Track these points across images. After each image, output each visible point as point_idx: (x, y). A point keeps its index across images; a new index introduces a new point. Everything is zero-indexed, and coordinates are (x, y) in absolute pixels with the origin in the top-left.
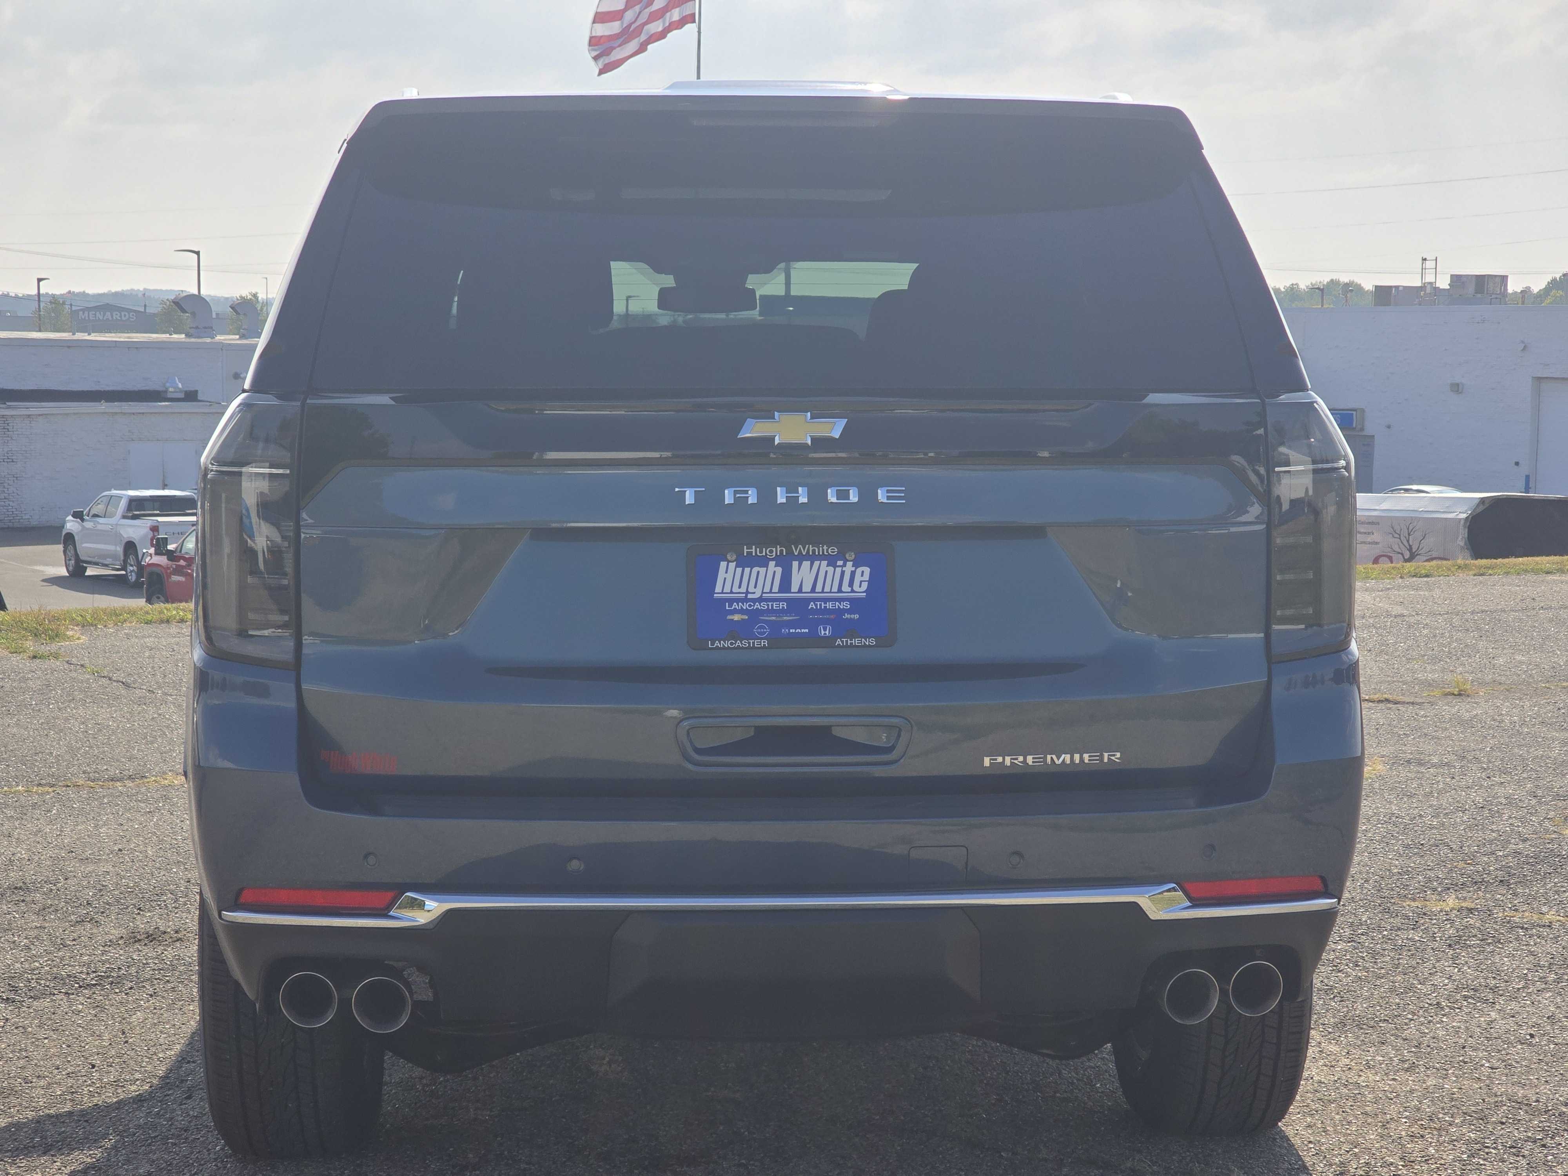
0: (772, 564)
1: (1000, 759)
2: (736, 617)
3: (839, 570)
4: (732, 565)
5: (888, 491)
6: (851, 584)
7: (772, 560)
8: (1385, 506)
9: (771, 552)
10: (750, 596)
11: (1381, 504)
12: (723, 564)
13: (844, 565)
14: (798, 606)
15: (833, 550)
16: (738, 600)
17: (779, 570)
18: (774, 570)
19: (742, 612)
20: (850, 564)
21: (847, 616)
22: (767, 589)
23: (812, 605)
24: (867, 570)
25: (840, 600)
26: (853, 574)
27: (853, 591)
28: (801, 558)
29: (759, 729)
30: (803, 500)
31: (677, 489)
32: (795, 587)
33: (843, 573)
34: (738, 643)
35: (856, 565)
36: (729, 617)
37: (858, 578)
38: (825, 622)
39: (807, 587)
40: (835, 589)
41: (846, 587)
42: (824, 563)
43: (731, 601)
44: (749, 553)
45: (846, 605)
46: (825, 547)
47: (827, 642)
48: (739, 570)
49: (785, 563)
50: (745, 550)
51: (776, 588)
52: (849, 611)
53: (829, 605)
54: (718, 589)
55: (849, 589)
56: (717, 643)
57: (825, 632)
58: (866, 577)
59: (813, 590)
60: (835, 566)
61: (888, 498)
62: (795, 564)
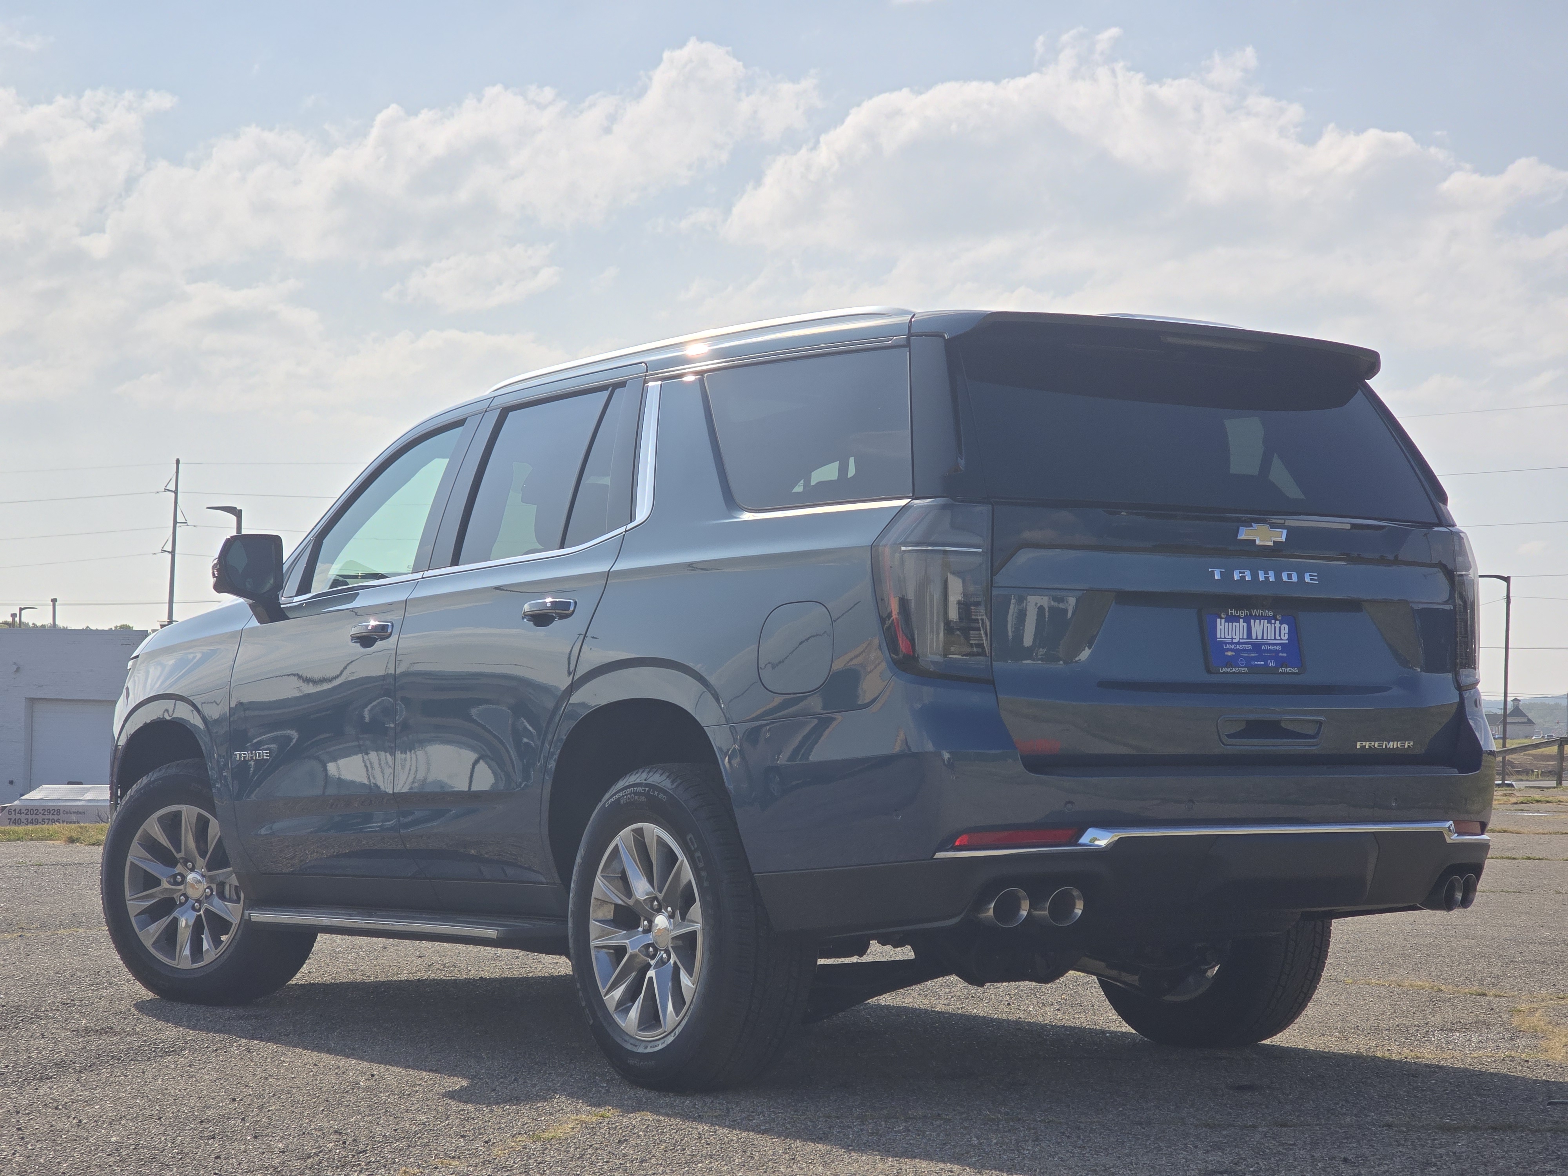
0: (1241, 621)
1: (1373, 743)
2: (1230, 654)
3: (1273, 625)
4: (1223, 621)
5: (1310, 575)
6: (1280, 635)
7: (1242, 618)
8: (89, 796)
9: (1242, 613)
10: (1234, 641)
11: (84, 795)
12: (1219, 620)
13: (1275, 623)
14: (1257, 647)
15: (1271, 613)
16: (1229, 643)
17: (1245, 625)
18: (1242, 624)
19: (1231, 650)
20: (1278, 622)
21: (1280, 654)
22: (1241, 637)
23: (1263, 647)
24: (1286, 626)
25: (1276, 644)
26: (1280, 628)
27: (1281, 639)
28: (1256, 618)
29: (1249, 723)
30: (1272, 579)
31: (1210, 570)
32: (1254, 637)
33: (1275, 627)
34: (1234, 670)
35: (1281, 623)
36: (1226, 653)
37: (1283, 632)
38: (1271, 658)
39: (1260, 637)
40: (1273, 638)
41: (1278, 637)
42: (1266, 621)
43: (1226, 643)
44: (1232, 613)
45: (1279, 648)
46: (1267, 612)
47: (1274, 671)
48: (1227, 624)
49: (1247, 620)
50: (1230, 612)
51: (1245, 637)
52: (1282, 651)
53: (1272, 647)
54: (1219, 636)
55: (1279, 638)
56: (1224, 669)
57: (1272, 664)
58: (1287, 631)
59: (1263, 639)
60: (1271, 624)
61: (1311, 579)
62: (1252, 621)
